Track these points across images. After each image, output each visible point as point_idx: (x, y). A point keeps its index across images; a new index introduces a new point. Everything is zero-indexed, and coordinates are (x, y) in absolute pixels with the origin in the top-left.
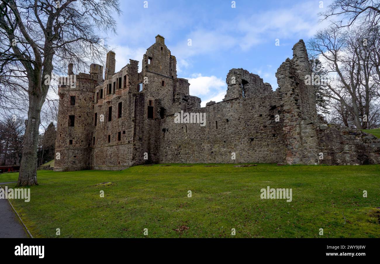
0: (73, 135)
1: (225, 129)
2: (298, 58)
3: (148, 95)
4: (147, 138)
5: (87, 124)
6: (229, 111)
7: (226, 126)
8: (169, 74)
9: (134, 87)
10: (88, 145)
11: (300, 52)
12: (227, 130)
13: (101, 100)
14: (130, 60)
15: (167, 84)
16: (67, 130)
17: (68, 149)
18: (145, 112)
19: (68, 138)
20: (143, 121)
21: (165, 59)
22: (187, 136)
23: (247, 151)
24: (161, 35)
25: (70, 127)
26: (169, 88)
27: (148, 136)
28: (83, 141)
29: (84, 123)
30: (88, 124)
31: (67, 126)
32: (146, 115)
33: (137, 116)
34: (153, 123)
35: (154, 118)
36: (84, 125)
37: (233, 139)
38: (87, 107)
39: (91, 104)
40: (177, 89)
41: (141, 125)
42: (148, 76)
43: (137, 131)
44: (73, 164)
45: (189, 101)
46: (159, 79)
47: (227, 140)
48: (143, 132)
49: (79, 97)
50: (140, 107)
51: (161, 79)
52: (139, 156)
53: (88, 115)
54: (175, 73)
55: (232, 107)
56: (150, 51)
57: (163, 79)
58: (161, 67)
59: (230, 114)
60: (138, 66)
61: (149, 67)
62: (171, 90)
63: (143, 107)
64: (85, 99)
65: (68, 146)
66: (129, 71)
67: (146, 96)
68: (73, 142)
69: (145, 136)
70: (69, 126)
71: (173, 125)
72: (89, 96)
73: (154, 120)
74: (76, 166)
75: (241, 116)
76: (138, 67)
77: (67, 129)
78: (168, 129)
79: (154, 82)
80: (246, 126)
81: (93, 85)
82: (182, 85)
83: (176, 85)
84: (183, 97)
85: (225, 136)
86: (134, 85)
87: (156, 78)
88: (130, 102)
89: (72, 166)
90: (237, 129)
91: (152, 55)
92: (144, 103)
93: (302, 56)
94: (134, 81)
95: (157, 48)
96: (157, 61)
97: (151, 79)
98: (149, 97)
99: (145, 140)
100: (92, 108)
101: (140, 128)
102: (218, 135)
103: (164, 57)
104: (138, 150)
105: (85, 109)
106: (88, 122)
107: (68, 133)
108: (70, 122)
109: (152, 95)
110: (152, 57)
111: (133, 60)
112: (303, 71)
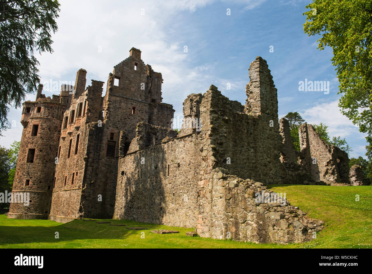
0: (31, 173)
1: (176, 176)
2: (253, 82)
3: (110, 126)
4: (102, 183)
5: (48, 160)
6: (182, 151)
7: (177, 173)
8: (144, 98)
9: (94, 115)
10: (47, 188)
11: (255, 74)
12: (177, 178)
13: (65, 130)
14: (92, 80)
15: (139, 111)
16: (25, 167)
17: (23, 190)
18: (102, 148)
19: (26, 177)
20: (99, 160)
21: (139, 78)
22: (142, 183)
23: (193, 210)
24: (137, 48)
25: (28, 164)
26: (143, 117)
27: (103, 180)
28: (41, 182)
29: (45, 159)
30: (50, 160)
31: (26, 162)
32: (104, 152)
33: (91, 153)
34: (113, 163)
35: (115, 156)
36: (45, 161)
37: (181, 191)
38: (51, 138)
39: (56, 134)
40: (154, 117)
41: (95, 166)
42: (112, 101)
43: (89, 172)
44: (27, 211)
45: (158, 134)
46: (128, 105)
47: (176, 192)
48: (97, 174)
49: (43, 126)
50: (96, 142)
51: (131, 104)
52: (89, 207)
53: (51, 149)
54: (159, 96)
55: (184, 147)
56: (118, 69)
57: (134, 104)
58: (132, 89)
59: (181, 157)
60: (102, 87)
61: (114, 89)
62: (144, 118)
63: (101, 141)
64: (49, 129)
65: (24, 187)
66: (88, 95)
67: (106, 127)
68: (30, 183)
69: (99, 181)
70: (27, 162)
71: (131, 167)
72: (55, 124)
73: (116, 159)
74: (31, 214)
75: (191, 159)
76: (103, 89)
77: (25, 165)
78: (126, 172)
79: (120, 108)
80: (196, 174)
81: (62, 111)
82: (162, 112)
83: (153, 112)
84: (147, 129)
85: (175, 187)
86: (94, 112)
87: (123, 104)
88: (86, 134)
89: (26, 214)
90: (187, 178)
91: (120, 73)
92: (102, 136)
93: (257, 79)
94: (95, 108)
95: (129, 64)
96: (127, 82)
97: (116, 104)
98: (110, 128)
99: (99, 186)
100: (58, 140)
101: (92, 169)
102: (169, 185)
103: (138, 76)
104: (87, 198)
105: (48, 142)
106: (50, 158)
107: (26, 170)
108: (30, 157)
109: (116, 126)
110: (120, 76)
111: (96, 81)
112: (256, 100)
